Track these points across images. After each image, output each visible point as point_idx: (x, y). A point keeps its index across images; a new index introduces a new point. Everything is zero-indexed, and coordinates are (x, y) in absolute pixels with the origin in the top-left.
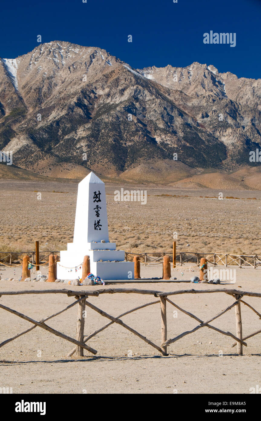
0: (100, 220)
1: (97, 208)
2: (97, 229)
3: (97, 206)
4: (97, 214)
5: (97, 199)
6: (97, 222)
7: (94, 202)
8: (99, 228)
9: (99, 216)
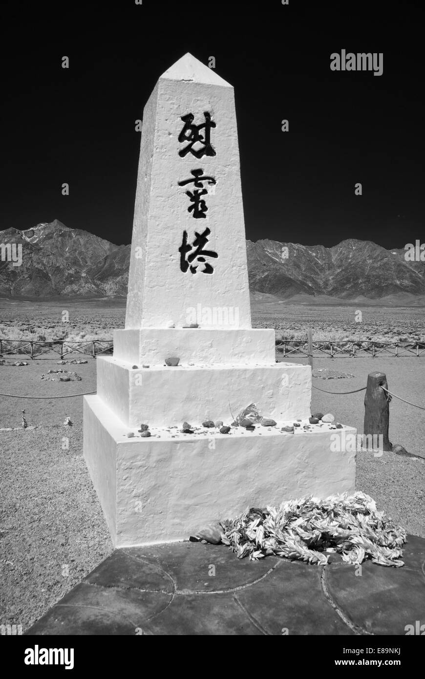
0: (207, 231)
1: (195, 180)
2: (193, 270)
3: (197, 172)
4: (194, 207)
5: (198, 146)
6: (191, 240)
7: (182, 153)
8: (201, 266)
9: (204, 216)
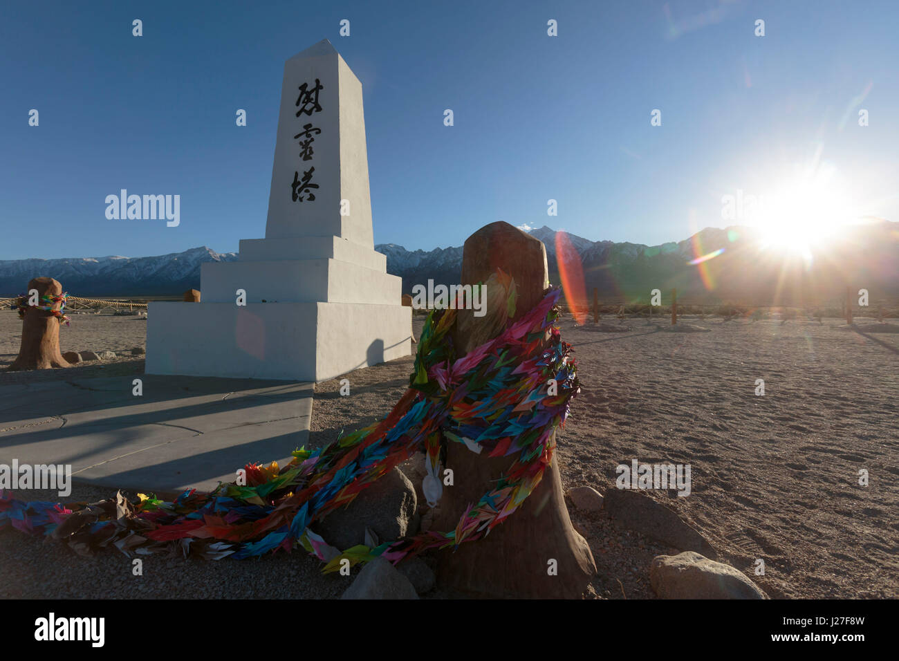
0: (313, 169)
1: (306, 132)
2: (301, 199)
3: (308, 127)
4: (305, 152)
5: (309, 106)
6: (300, 177)
7: (298, 114)
9: (311, 158)
